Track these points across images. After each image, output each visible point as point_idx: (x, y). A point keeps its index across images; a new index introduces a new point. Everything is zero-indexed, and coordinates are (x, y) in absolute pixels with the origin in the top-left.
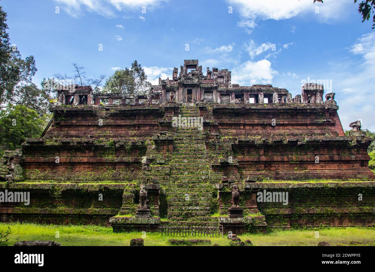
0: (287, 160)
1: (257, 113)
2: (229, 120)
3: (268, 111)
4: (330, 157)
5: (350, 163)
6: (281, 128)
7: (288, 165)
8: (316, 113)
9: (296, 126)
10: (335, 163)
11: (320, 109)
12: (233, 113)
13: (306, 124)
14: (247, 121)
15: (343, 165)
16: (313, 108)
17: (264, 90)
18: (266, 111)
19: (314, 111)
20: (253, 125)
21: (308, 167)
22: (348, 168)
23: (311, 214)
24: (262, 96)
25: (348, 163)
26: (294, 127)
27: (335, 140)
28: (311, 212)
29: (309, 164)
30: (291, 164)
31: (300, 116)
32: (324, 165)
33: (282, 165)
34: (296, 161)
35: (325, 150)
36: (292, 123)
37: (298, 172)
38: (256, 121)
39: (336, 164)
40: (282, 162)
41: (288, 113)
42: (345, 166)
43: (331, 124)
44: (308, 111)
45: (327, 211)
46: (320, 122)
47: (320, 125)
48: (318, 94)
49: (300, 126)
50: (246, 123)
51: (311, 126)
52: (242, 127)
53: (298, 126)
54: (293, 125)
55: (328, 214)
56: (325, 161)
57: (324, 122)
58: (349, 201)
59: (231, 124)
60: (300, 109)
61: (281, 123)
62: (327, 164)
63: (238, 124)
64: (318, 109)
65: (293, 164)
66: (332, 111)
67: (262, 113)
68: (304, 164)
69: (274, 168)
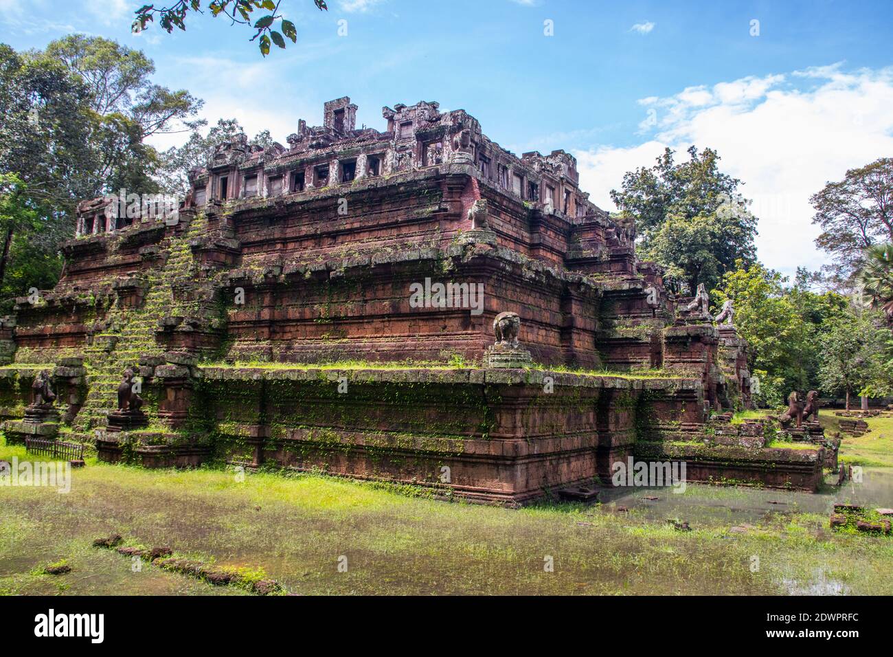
0: (311, 317)
1: (308, 211)
2: (258, 234)
3: (325, 204)
4: (393, 306)
5: (438, 319)
6: (349, 238)
7: (312, 328)
8: (419, 193)
9: (378, 230)
10: (403, 321)
11: (427, 179)
12: (265, 217)
13: (397, 222)
14: (290, 233)
15: (421, 323)
16: (409, 179)
17: (339, 153)
18: (321, 203)
19: (414, 188)
20: (300, 239)
21: (350, 331)
22: (431, 333)
23: (296, 441)
24: (335, 167)
25: (433, 319)
26: (373, 233)
27: (399, 260)
28: (297, 437)
29: (350, 323)
30: (317, 325)
31: (388, 204)
32: (380, 325)
33: (303, 327)
34: (326, 319)
35: (387, 288)
36: (367, 224)
37: (329, 343)
38: (305, 230)
39: (407, 324)
40: (302, 320)
41: (361, 201)
42: (425, 328)
43: (450, 215)
44: (402, 188)
45: (325, 436)
46: (425, 215)
47: (426, 223)
48: (447, 138)
49: (386, 229)
50: (288, 236)
51: (408, 226)
52: (279, 246)
53: (380, 230)
54: (370, 229)
55: (325, 445)
56: (383, 316)
57: (434, 212)
58: (373, 417)
59: (261, 241)
60: (383, 189)
61: (348, 227)
62: (387, 324)
63: (271, 240)
64: (420, 180)
65: (321, 325)
66: (451, 182)
67: (315, 209)
68: (341, 324)
69: (289, 335)
